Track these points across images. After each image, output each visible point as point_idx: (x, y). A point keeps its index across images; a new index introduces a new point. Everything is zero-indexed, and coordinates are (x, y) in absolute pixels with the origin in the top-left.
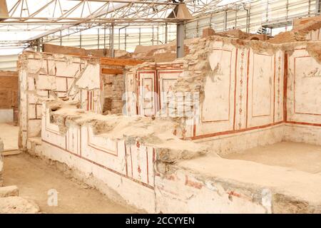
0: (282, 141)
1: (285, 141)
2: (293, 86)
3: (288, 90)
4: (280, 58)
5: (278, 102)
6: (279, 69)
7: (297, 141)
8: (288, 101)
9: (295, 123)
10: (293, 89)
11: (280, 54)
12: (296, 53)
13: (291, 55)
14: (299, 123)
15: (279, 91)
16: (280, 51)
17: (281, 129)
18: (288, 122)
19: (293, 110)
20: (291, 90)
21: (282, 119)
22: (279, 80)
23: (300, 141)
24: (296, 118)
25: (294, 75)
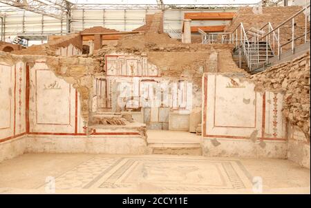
0: (24, 153)
1: (27, 153)
2: (35, 98)
3: (30, 102)
4: (21, 69)
5: (20, 114)
6: (21, 80)
7: (39, 151)
8: (31, 113)
9: (37, 133)
10: (35, 100)
11: (21, 65)
12: (37, 66)
13: (32, 67)
14: (41, 133)
15: (20, 102)
16: (21, 62)
17: (23, 141)
18: (30, 133)
19: (35, 120)
20: (33, 101)
21: (25, 131)
22: (20, 91)
23: (42, 151)
24: (38, 128)
25: (36, 87)
